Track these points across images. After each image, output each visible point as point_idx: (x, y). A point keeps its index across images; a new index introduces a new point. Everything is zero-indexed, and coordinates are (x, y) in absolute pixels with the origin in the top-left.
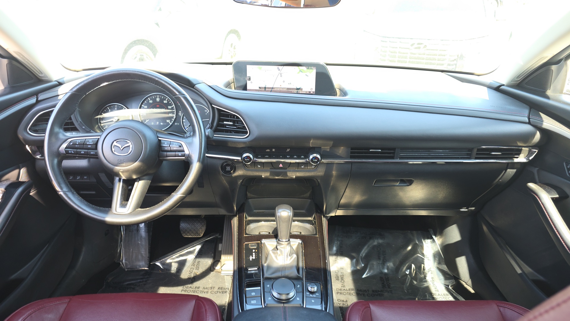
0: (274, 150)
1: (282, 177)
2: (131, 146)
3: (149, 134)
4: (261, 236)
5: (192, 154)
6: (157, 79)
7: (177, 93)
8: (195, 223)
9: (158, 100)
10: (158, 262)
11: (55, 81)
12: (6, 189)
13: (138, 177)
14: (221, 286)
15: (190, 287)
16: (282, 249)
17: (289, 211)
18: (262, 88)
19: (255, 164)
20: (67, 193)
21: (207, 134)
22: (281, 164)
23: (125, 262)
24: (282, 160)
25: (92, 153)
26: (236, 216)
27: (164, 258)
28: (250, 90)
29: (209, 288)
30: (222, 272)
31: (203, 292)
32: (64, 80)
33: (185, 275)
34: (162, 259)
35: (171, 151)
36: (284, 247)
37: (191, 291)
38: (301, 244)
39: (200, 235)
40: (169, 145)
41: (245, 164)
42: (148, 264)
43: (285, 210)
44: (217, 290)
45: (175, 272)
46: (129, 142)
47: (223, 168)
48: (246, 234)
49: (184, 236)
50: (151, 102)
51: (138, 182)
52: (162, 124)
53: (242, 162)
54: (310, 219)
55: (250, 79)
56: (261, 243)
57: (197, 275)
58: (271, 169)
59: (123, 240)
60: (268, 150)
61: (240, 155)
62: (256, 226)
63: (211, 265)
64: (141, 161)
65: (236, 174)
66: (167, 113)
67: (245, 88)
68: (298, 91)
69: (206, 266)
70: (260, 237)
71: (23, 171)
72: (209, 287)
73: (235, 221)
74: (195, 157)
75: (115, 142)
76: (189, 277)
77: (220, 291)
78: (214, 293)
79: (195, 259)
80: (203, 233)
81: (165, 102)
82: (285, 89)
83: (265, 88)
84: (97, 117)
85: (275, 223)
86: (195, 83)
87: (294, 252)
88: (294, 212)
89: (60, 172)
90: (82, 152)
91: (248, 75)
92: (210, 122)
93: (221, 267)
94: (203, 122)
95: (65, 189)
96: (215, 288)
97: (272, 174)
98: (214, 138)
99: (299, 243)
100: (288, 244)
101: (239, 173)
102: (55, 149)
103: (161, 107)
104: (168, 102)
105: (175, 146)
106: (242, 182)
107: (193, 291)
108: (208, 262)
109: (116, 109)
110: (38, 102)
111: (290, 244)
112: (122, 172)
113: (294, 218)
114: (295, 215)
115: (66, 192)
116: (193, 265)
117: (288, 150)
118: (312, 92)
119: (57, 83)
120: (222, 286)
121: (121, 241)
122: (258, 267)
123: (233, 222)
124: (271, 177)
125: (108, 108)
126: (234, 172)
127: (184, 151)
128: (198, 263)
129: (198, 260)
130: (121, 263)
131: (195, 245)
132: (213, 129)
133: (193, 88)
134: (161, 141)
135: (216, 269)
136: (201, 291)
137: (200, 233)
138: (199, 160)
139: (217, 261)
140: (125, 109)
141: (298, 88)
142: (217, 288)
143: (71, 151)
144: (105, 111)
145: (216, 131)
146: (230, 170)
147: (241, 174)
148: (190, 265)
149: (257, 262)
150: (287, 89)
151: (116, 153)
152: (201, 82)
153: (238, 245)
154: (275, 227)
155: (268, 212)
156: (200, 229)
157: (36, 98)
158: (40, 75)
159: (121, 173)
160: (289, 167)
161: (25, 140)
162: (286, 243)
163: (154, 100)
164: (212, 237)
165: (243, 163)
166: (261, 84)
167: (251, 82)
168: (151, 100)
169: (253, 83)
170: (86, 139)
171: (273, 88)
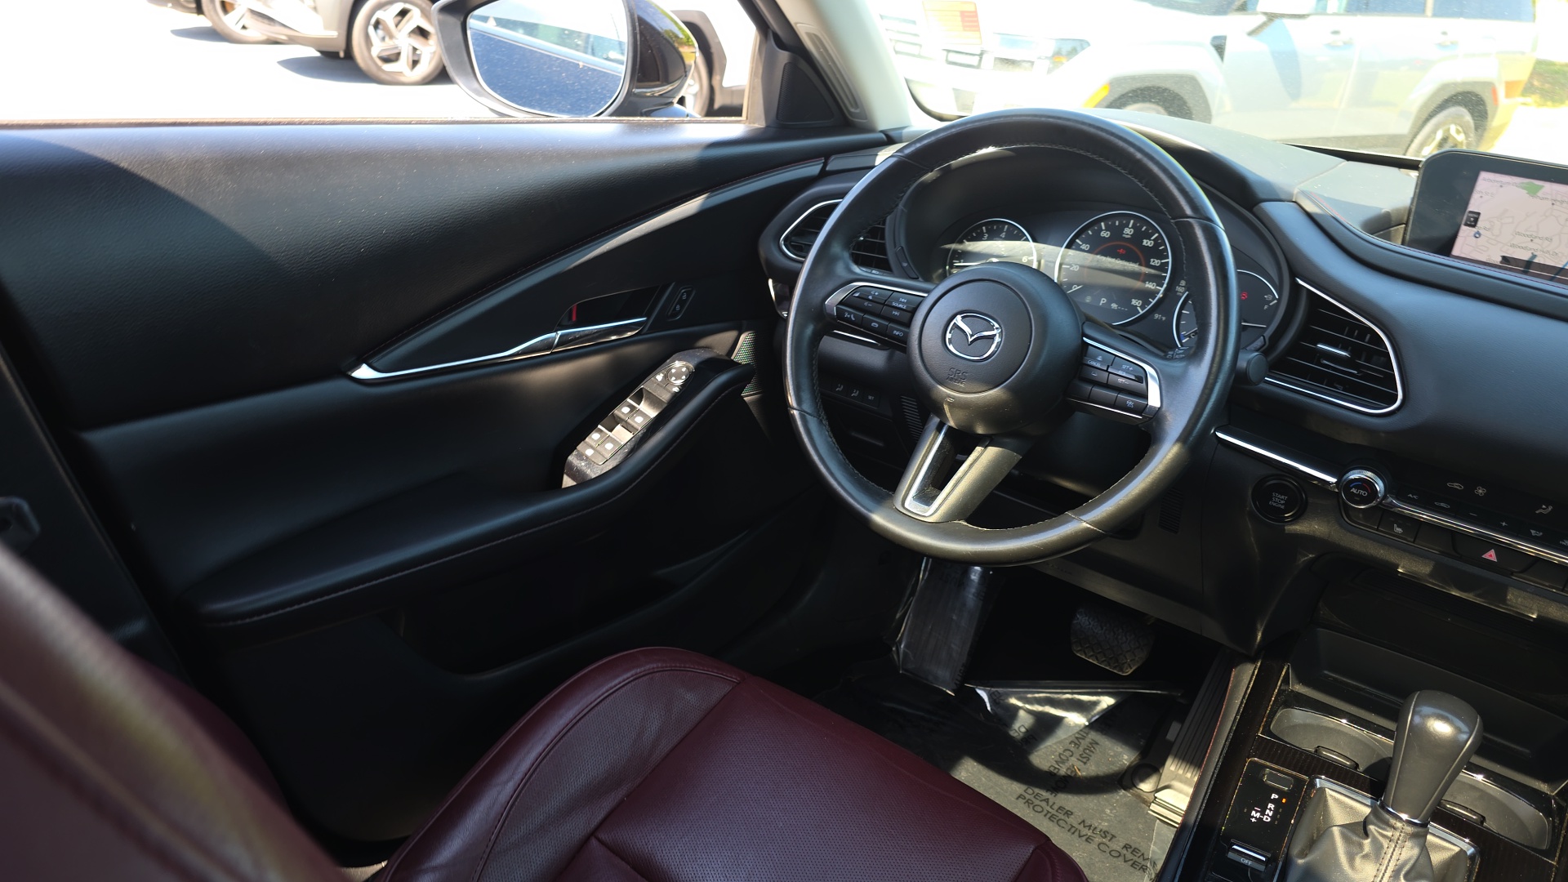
0: (1480, 491)
1: (1479, 596)
2: (997, 339)
3: (1061, 318)
4: (1319, 760)
5: (1167, 414)
6: (1139, 156)
7: (1188, 211)
8: (1120, 631)
9: (1129, 232)
10: (984, 690)
11: (882, 132)
12: (697, 367)
13: (991, 432)
14: (1135, 840)
15: (1044, 800)
16: (1385, 843)
17: (1464, 728)
18: (1516, 261)
19: (1383, 515)
20: (808, 417)
21: (1242, 363)
22: (1492, 552)
23: (904, 651)
24: (1505, 539)
25: (897, 333)
26: (1253, 661)
27: (1002, 687)
28: (1464, 259)
29: (1097, 831)
30: (1154, 807)
31: (1077, 833)
32: (901, 133)
33: (1043, 757)
34: (998, 687)
35: (1107, 386)
36: (1396, 838)
37: (1045, 812)
38: (1472, 858)
39: (1121, 670)
40: (1108, 367)
41: (1346, 505)
42: (958, 683)
43: (1450, 716)
44: (1119, 849)
45: (1019, 738)
46: (997, 325)
47: (1262, 492)
48: (1267, 731)
49: (1078, 651)
50: (1105, 234)
51: (986, 447)
52: (1114, 306)
53: (1338, 494)
54: (1544, 787)
55: (1476, 220)
56: (1312, 785)
57: (1076, 775)
58: (1443, 553)
59: (917, 594)
60: (1457, 485)
61: (1338, 470)
62: (1314, 722)
63: (1129, 767)
64: (1009, 389)
65: (1299, 528)
66: (1142, 278)
67: (1443, 246)
69: (1113, 763)
70: (1316, 764)
71: (745, 338)
72: (1101, 827)
73: (1245, 677)
74: (1176, 424)
75: (959, 317)
76: (1052, 769)
77: (1129, 856)
78: (1108, 850)
79: (1086, 731)
80: (1134, 668)
81: (1147, 243)
83: (1529, 263)
84: (948, 246)
85: (1392, 742)
86: (1262, 195)
87: (1428, 872)
88: (1485, 738)
89: (811, 359)
90: (873, 324)
91: (1472, 207)
92: (1268, 334)
93: (1157, 791)
94: (1242, 329)
95: (807, 407)
96: (1114, 840)
97: (1439, 572)
98: (1262, 385)
99: (1462, 851)
100: (1413, 836)
101: (1312, 527)
102: (816, 298)
103: (1128, 257)
104: (1156, 246)
105: (1124, 374)
106: (1313, 561)
107: (1049, 815)
108: (1124, 756)
109: (1003, 235)
110: (824, 175)
111: (1422, 840)
112: (949, 404)
113: (1476, 760)
114: (1484, 748)
115: (808, 413)
116: (1076, 744)
117: (1546, 509)
119: (884, 136)
120: (1137, 846)
121: (912, 594)
122: (1269, 855)
123: (1236, 677)
124: (1433, 584)
125: (984, 228)
126: (1296, 519)
127: (1145, 397)
128: (1091, 743)
129: (1093, 735)
130: (894, 649)
131: (1099, 690)
132: (1270, 358)
133: (1250, 210)
134: (1087, 348)
135: (1139, 787)
136: (1072, 827)
137: (1126, 665)
138: (1183, 439)
139: (1149, 765)
140: (1027, 240)
142: (1122, 845)
143: (851, 314)
144: (974, 235)
145: (1279, 366)
146: (1283, 507)
147: (1318, 534)
148: (1066, 739)
149: (1273, 838)
151: (951, 347)
152: (1283, 197)
153: (1225, 751)
154: (1385, 757)
155: (1376, 696)
156: (1128, 651)
157: (822, 165)
158: (853, 110)
159: (946, 407)
160: (1522, 572)
161: (769, 263)
162: (1409, 829)
163: (1117, 233)
164: (1159, 692)
165: (1338, 502)
166: (1513, 246)
167: (1478, 233)
168: (1106, 230)
169: (1482, 236)
170: (894, 291)
171: (1562, 269)
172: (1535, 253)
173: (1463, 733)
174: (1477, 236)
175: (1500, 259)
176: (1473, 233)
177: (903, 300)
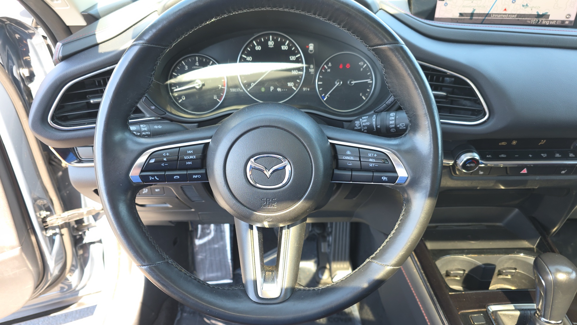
0: (514, 143)
9: (271, 44)
18: (466, 15)
22: (525, 170)
24: (529, 162)
28: (441, 20)
50: (258, 48)
52: (280, 90)
53: (451, 167)
60: (503, 143)
66: (288, 70)
67: (430, 15)
68: (540, 19)
75: (252, 160)
81: (284, 48)
82: (514, 16)
83: (472, 15)
90: (175, 177)
104: (290, 48)
109: (197, 64)
112: (269, 222)
117: (543, 142)
118: (567, 23)
125: (183, 62)
134: (334, 147)
140: (213, 63)
141: (541, 13)
150: (517, 17)
163: (264, 45)
166: (464, 7)
167: (446, 3)
168: (258, 45)
169: (448, 5)
170: (180, 147)
171: (488, 14)
172: (475, 8)
173: (572, 273)
174: (446, 5)
175: (458, 15)
176: (444, 4)
177: (190, 152)
